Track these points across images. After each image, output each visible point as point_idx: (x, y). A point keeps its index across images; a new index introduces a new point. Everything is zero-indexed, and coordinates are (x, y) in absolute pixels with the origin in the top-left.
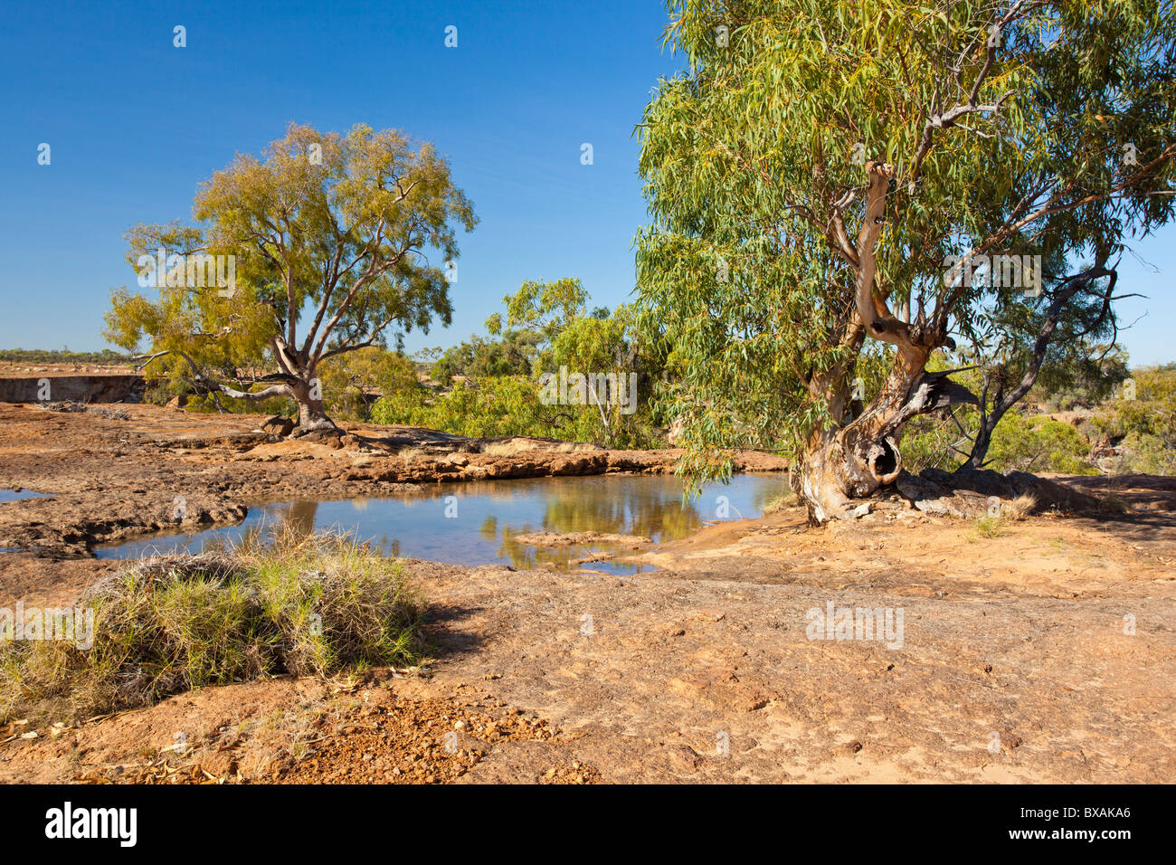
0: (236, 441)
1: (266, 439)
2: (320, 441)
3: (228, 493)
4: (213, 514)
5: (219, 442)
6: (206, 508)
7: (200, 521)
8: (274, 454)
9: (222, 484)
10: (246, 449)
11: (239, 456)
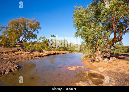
0: (12, 52)
1: (16, 51)
2: (23, 51)
3: (13, 62)
4: (12, 69)
5: (10, 52)
6: (11, 68)
7: (9, 72)
8: (18, 53)
9: (12, 60)
10: (14, 53)
11: (13, 54)
